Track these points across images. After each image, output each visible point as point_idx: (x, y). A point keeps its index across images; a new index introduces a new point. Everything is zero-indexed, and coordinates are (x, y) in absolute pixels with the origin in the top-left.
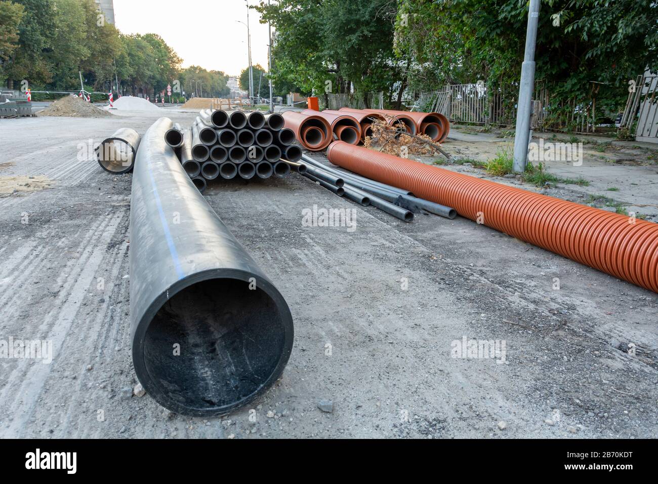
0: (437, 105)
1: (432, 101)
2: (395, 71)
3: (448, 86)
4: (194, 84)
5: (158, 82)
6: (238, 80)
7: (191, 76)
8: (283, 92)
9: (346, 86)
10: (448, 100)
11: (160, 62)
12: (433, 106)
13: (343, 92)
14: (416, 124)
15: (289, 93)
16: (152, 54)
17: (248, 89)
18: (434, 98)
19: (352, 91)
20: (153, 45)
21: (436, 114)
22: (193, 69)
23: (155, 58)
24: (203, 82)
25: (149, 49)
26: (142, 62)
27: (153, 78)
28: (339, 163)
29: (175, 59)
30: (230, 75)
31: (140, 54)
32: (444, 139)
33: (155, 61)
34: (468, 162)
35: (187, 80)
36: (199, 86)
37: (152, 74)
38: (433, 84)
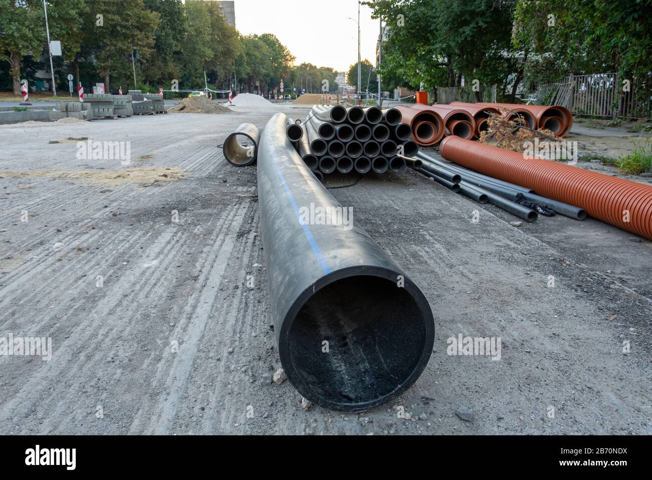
0: (558, 98)
1: (552, 93)
2: (510, 63)
3: (571, 77)
4: (304, 80)
5: (272, 79)
6: (346, 76)
7: (302, 72)
8: (391, 87)
9: (457, 79)
10: (570, 92)
11: (275, 60)
12: (553, 98)
13: (453, 85)
14: (535, 118)
15: (396, 88)
16: (267, 54)
17: (356, 84)
18: (554, 90)
19: (463, 84)
20: (269, 45)
21: (556, 107)
22: (304, 66)
23: (270, 57)
24: (313, 78)
25: (265, 48)
26: (258, 60)
27: (267, 75)
28: (452, 158)
29: (288, 57)
30: (339, 71)
31: (257, 53)
32: (567, 134)
33: (269, 59)
34: (595, 159)
35: (298, 76)
36: (309, 83)
37: (267, 72)
38: (553, 75)
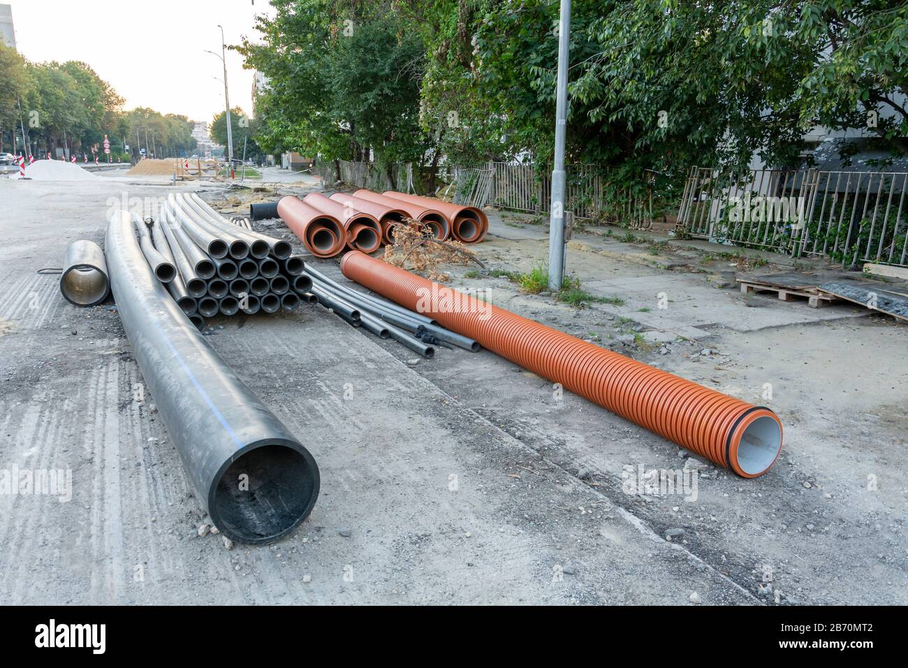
0: (479, 186)
1: (472, 181)
3: (491, 163)
4: (142, 133)
5: (87, 132)
6: (209, 130)
7: (137, 122)
8: (277, 151)
9: (363, 151)
10: (490, 182)
11: (90, 102)
12: (473, 186)
13: (359, 160)
14: (448, 220)
15: (285, 152)
16: (77, 92)
17: (225, 142)
18: (474, 177)
19: (372, 158)
20: (78, 79)
22: (140, 113)
23: (82, 98)
24: (156, 131)
25: (72, 84)
26: (61, 103)
27: (81, 126)
29: (113, 98)
30: (196, 120)
31: (60, 92)
32: (484, 236)
33: (81, 101)
34: (504, 274)
35: (131, 127)
36: (150, 137)
37: (78, 120)
38: (472, 159)
